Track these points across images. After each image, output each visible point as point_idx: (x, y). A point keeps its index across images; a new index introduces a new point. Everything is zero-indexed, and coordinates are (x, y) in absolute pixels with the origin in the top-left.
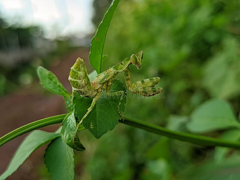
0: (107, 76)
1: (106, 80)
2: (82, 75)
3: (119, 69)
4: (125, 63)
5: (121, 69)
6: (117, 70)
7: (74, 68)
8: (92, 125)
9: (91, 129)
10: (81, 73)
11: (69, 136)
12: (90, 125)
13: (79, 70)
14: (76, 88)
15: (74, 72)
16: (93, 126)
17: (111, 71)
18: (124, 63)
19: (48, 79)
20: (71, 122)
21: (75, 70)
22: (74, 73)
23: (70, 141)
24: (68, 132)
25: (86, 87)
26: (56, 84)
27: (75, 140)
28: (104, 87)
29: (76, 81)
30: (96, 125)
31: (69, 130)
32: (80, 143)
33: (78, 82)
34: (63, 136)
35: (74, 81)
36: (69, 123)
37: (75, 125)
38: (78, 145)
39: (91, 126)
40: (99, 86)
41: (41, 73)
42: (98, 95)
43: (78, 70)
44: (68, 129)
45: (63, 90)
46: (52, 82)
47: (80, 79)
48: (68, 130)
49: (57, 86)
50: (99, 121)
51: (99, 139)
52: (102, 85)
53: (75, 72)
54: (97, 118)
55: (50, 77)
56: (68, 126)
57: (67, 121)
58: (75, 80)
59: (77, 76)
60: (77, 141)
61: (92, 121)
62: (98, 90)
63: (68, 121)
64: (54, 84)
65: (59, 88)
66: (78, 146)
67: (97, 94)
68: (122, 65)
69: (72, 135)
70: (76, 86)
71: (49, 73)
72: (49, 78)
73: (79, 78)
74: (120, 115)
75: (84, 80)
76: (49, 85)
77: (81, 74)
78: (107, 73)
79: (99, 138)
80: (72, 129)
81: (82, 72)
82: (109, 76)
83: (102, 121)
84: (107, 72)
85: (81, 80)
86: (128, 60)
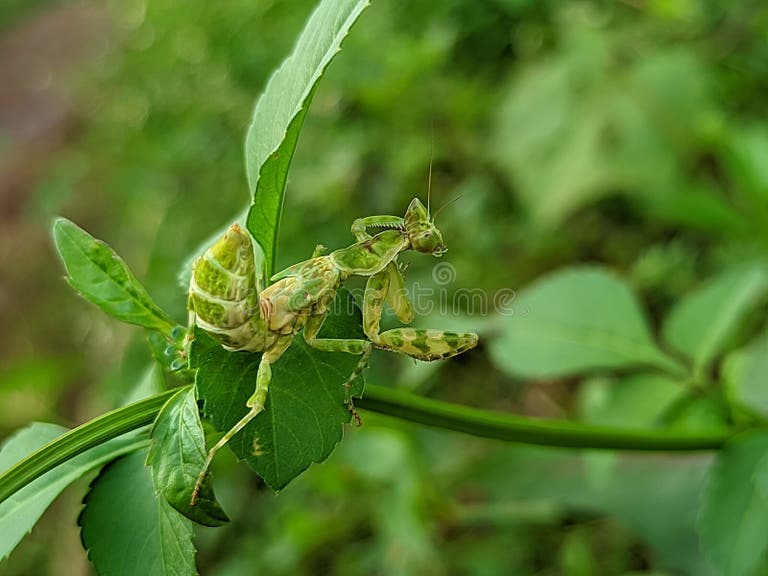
0: (316, 286)
1: (312, 301)
2: (239, 284)
3: (362, 267)
4: (384, 250)
5: (369, 266)
6: (352, 267)
7: (215, 257)
8: (258, 443)
9: (256, 458)
10: (236, 279)
11: (180, 478)
12: (251, 444)
13: (230, 267)
14: (212, 323)
15: (212, 270)
16: (262, 449)
17: (327, 270)
18: (380, 247)
19: (92, 264)
20: (185, 433)
21: (216, 262)
22: (212, 274)
23: (181, 495)
24: (174, 465)
25: (247, 324)
26: (121, 283)
27: (200, 494)
28: (303, 319)
29: (214, 304)
30: (271, 444)
31: (178, 459)
32: (215, 505)
33: (222, 308)
34: (156, 474)
35: (206, 302)
36: (175, 430)
37: (202, 446)
38: (208, 510)
39: (257, 447)
40: (288, 317)
41: (65, 241)
42: (279, 343)
43: (227, 266)
44: (174, 453)
45: (147, 305)
46: (107, 275)
47: (232, 296)
48: (174, 456)
49: (123, 289)
50: (281, 427)
51: (283, 490)
52: (295, 314)
53: (217, 272)
54: (274, 421)
55: (101, 259)
56: (172, 444)
57: (168, 420)
58: (212, 300)
59: (221, 286)
60: (206, 498)
61: (258, 430)
62: (280, 330)
63: (172, 425)
64: (115, 283)
65: (131, 299)
66: (209, 514)
67: (276, 341)
68: (374, 256)
69: (189, 479)
70: (214, 319)
71: (97, 247)
72: (95, 262)
73: (229, 294)
74: (347, 408)
75: (244, 301)
76: (97, 285)
77: (238, 281)
78: (315, 275)
79: (281, 488)
80: (191, 459)
81: (241, 275)
82: (320, 284)
83: (290, 431)
84: (314, 269)
85: (233, 299)
86: (394, 239)
